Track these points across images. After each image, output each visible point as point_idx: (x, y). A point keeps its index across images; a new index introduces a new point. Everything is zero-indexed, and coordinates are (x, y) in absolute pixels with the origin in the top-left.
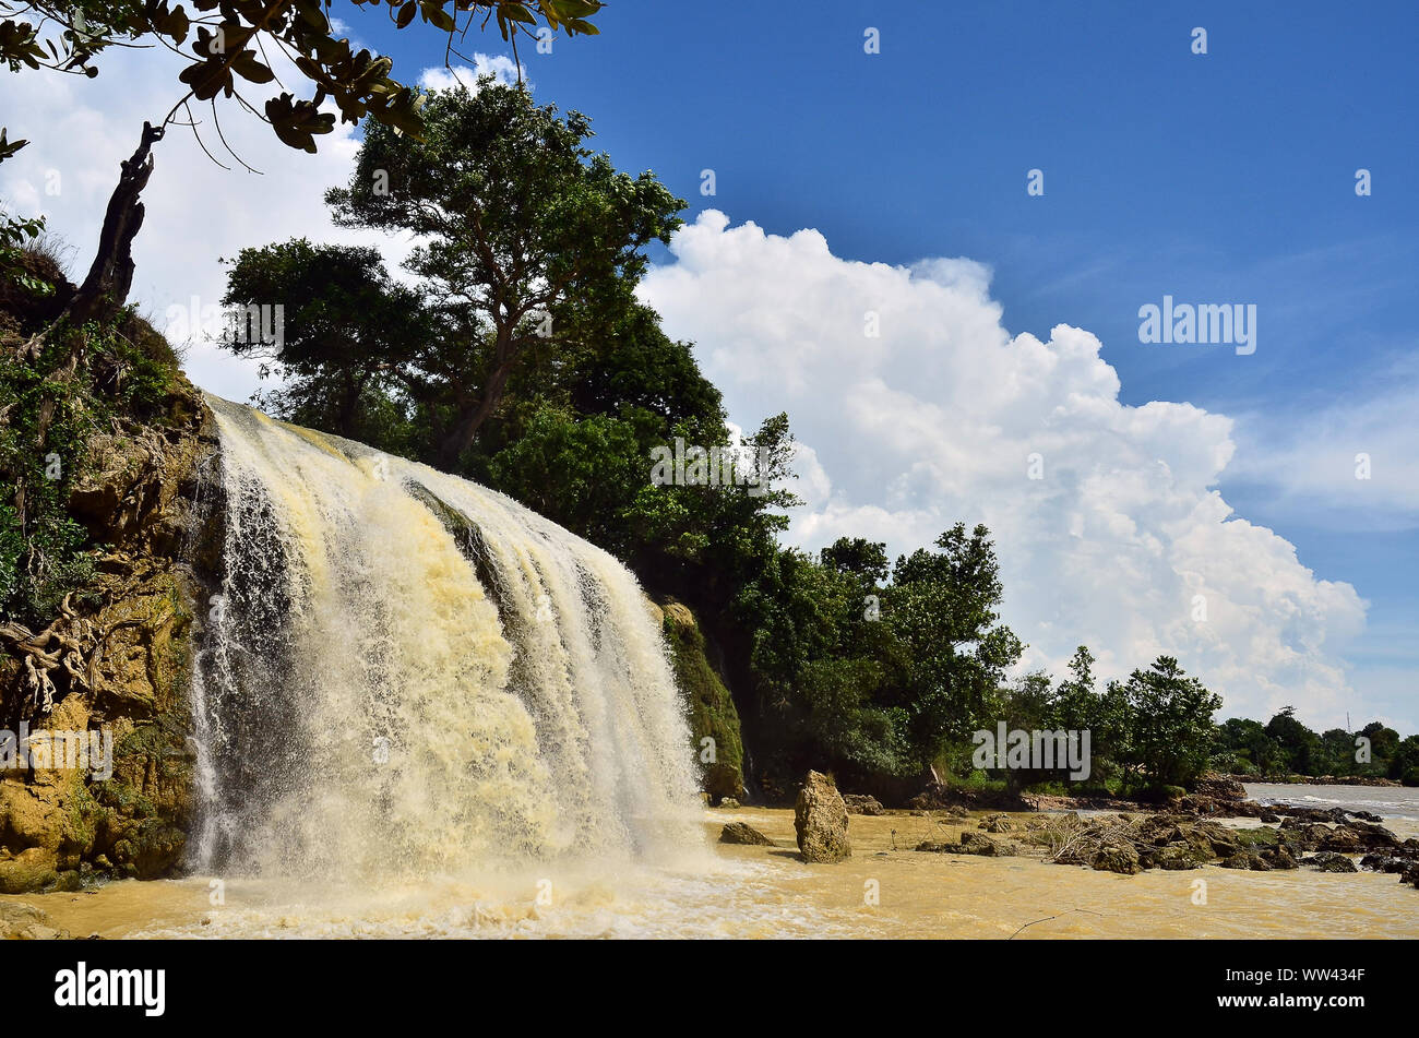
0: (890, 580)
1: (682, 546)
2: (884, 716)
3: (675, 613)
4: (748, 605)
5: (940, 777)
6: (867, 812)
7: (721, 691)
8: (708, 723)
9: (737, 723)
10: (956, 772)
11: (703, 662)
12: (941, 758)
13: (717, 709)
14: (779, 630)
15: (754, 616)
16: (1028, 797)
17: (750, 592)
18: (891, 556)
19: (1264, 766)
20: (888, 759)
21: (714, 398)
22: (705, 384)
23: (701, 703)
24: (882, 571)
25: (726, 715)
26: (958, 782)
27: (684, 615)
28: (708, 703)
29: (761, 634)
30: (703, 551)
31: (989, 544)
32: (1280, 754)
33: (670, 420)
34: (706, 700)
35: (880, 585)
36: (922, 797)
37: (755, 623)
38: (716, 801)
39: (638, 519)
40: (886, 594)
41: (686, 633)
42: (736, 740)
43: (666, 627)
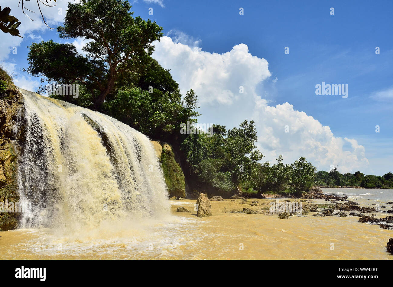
0: (227, 137)
1: (167, 129)
2: (225, 175)
3: (166, 147)
4: (186, 144)
5: (240, 190)
6: (219, 201)
7: (179, 168)
8: (175, 177)
9: (184, 177)
10: (244, 188)
11: (174, 161)
12: (240, 185)
13: (178, 174)
14: (194, 151)
15: (187, 147)
16: (263, 195)
17: (186, 141)
18: (227, 129)
19: (328, 183)
20: (225, 186)
21: (176, 85)
22: (174, 81)
23: (173, 172)
24: (225, 134)
25: (180, 175)
26: (245, 191)
27: (168, 147)
28: (175, 172)
29: (190, 152)
30: (173, 130)
31: (254, 126)
32: (333, 181)
33: (164, 92)
34: (175, 171)
35: (224, 137)
36: (235, 196)
37: (189, 149)
38: (178, 199)
39: (154, 121)
40: (225, 140)
41: (169, 153)
42: (183, 182)
43: (163, 152)
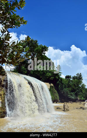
0: (72, 79)
2: (72, 93)
5: (79, 99)
6: (71, 103)
7: (56, 92)
8: (55, 95)
9: (58, 95)
11: (54, 89)
12: (78, 97)
14: (61, 85)
15: (59, 84)
17: (58, 82)
18: (72, 77)
20: (73, 98)
27: (52, 85)
29: (60, 86)
30: (53, 79)
31: (81, 75)
34: (55, 93)
35: (71, 79)
36: (77, 101)
37: (59, 85)
38: (57, 103)
39: (47, 76)
40: (72, 81)
41: (52, 87)
42: (58, 97)
43: (51, 86)
